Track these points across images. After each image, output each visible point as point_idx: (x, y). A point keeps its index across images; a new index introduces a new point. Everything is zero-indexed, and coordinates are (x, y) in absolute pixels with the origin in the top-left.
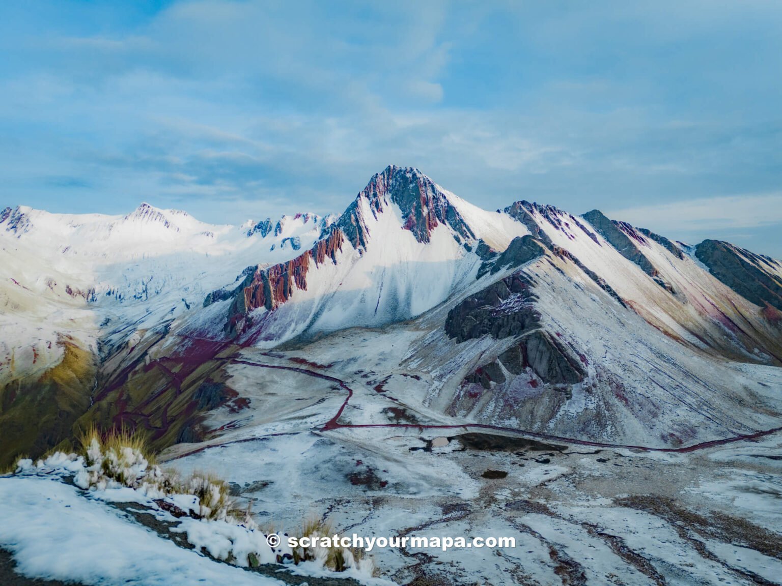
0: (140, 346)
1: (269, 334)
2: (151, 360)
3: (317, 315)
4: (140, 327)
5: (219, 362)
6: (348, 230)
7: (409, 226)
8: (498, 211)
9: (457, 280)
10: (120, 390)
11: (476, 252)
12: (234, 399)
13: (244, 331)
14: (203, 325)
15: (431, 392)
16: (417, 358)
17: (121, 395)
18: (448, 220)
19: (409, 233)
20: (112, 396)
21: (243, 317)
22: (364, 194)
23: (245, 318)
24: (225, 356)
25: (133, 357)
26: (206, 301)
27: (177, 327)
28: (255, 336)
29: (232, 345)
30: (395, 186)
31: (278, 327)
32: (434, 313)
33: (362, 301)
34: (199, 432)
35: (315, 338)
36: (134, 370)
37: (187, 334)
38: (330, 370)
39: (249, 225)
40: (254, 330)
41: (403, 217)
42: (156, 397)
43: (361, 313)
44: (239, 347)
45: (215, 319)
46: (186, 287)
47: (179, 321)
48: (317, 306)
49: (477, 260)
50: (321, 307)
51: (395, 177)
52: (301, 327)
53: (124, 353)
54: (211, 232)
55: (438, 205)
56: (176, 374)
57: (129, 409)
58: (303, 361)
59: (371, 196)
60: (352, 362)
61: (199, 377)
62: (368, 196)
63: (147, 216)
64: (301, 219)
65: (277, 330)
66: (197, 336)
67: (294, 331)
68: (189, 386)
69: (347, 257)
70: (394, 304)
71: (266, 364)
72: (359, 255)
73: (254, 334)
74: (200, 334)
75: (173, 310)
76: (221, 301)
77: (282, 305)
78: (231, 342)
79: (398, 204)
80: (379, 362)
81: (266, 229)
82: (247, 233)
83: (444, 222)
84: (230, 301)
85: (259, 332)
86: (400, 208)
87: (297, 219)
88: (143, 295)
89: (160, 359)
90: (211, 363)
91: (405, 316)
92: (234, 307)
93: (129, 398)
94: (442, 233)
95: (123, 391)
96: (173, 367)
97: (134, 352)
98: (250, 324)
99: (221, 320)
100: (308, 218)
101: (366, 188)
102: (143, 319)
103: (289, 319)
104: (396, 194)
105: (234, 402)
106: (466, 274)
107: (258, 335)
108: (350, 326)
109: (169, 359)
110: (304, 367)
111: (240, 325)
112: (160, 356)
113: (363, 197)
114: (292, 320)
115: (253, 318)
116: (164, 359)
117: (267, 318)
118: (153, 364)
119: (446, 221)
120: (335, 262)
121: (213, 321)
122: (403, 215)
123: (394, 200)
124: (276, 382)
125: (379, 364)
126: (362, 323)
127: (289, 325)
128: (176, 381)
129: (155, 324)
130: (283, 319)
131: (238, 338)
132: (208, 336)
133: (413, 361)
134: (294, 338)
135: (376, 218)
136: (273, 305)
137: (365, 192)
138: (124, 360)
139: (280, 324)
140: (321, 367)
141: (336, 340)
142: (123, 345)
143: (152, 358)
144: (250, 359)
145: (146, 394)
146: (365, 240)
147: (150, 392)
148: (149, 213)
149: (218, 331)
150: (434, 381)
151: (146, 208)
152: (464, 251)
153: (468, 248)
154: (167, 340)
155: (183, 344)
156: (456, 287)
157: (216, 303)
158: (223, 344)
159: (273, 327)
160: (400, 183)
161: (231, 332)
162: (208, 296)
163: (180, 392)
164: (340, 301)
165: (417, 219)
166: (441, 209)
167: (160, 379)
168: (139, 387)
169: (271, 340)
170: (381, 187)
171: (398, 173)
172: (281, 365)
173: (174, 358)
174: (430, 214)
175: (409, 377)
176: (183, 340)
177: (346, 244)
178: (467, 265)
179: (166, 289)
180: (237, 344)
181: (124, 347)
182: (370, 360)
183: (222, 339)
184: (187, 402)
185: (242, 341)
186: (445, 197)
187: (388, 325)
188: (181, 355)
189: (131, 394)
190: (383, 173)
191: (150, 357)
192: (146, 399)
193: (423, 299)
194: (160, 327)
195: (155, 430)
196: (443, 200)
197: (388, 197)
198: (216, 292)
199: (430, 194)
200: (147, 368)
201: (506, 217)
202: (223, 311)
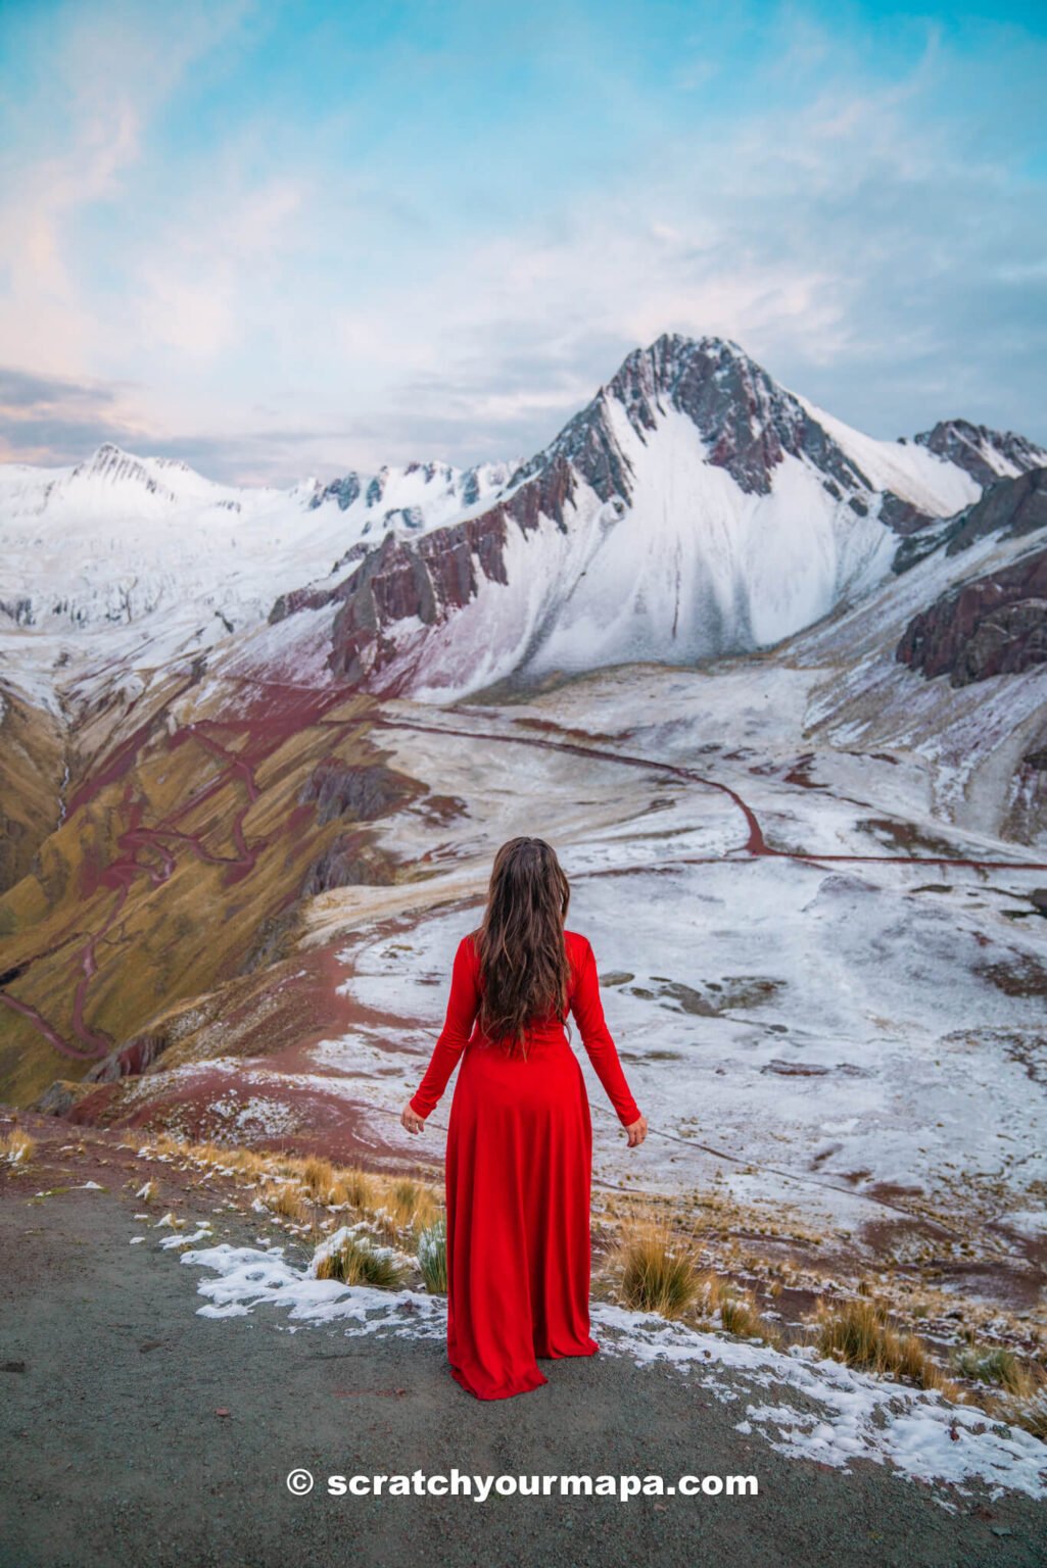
0: (146, 701)
1: (436, 674)
2: (178, 725)
3: (538, 639)
4: (137, 665)
5: (336, 730)
6: (584, 463)
7: (720, 457)
8: (902, 441)
9: (846, 575)
10: (124, 784)
11: (881, 518)
12: (426, 798)
13: (377, 666)
14: (277, 657)
15: (941, 791)
16: (846, 721)
17: (129, 794)
18: (804, 448)
19: (721, 474)
20: (109, 795)
21: (372, 638)
22: (611, 391)
23: (375, 642)
24: (345, 717)
25: (136, 722)
26: (274, 612)
27: (222, 661)
28: (406, 677)
29: (357, 696)
30: (680, 375)
31: (456, 659)
32: (822, 636)
33: (639, 609)
34: (376, 863)
35: (547, 684)
36: (146, 745)
37: (247, 675)
38: (628, 744)
39: (308, 488)
40: (401, 665)
41: (704, 441)
42: (202, 801)
43: (640, 635)
44: (374, 700)
45: (306, 644)
46: (209, 596)
47: (223, 652)
48: (537, 619)
49: (884, 533)
50: (546, 620)
51: (678, 358)
52: (507, 662)
53: (117, 713)
54: (235, 501)
55: (780, 418)
56: (238, 756)
57: (148, 823)
58: (549, 727)
59: (628, 395)
60: (681, 728)
61: (296, 760)
62: (620, 396)
63: (114, 470)
64: (420, 475)
65: (454, 665)
66: (269, 678)
67: (492, 668)
68: (277, 777)
69: (589, 518)
70: (710, 616)
71: (463, 731)
72: (614, 515)
73: (405, 673)
74: (277, 675)
75: (199, 633)
76: (308, 611)
77: (458, 615)
78: (353, 690)
79: (689, 412)
80: (749, 728)
81: (348, 493)
82: (308, 501)
83: (795, 454)
84: (330, 610)
85: (414, 670)
86: (695, 421)
87: (411, 474)
88: (122, 614)
89: (197, 724)
90: (315, 733)
91: (742, 643)
92: (345, 620)
93: (145, 801)
94: (795, 475)
95: (130, 787)
96: (228, 740)
97: (137, 712)
98: (389, 652)
99: (320, 646)
100: (433, 472)
101: (616, 379)
102: (139, 652)
103: (477, 644)
104: (683, 394)
105: (425, 803)
106: (864, 560)
107: (413, 675)
108: (623, 661)
109: (216, 723)
110: (558, 739)
111: (369, 654)
112: (194, 719)
113: (609, 398)
114: (485, 647)
115: (394, 640)
116: (204, 724)
117: (428, 640)
118: (183, 735)
119: (801, 452)
120: (564, 529)
121: (301, 648)
122: (702, 437)
123: (679, 405)
124: (501, 769)
125: (753, 732)
126: (648, 655)
127: (480, 654)
128: (241, 769)
129: (168, 660)
130: (465, 643)
131: (366, 681)
132: (295, 679)
133: (837, 727)
134: (496, 684)
135: (643, 440)
136: (438, 614)
137: (614, 387)
138: (117, 728)
139: (458, 653)
140: (600, 737)
141: (604, 688)
142: (112, 699)
143: (181, 719)
144: (418, 720)
145: (179, 793)
146: (626, 485)
147: (187, 790)
148: (118, 463)
149: (318, 670)
150: (939, 767)
151: (112, 456)
152: (852, 515)
153: (860, 509)
154: (204, 688)
155: (243, 693)
156: (846, 588)
157: (298, 616)
158: (334, 695)
159: (443, 659)
160: (692, 370)
161: (347, 669)
162: (279, 602)
163: (258, 791)
164: (587, 609)
165: (737, 444)
166: (789, 426)
167: (203, 765)
168: (162, 780)
169: (444, 686)
170: (649, 378)
171: (684, 349)
172: (499, 734)
173: (231, 724)
174: (768, 434)
175: (866, 758)
176: (240, 687)
177: (583, 493)
178: (863, 543)
179: (165, 604)
180: (368, 693)
181: (115, 702)
182: (726, 724)
183: (328, 685)
184: (286, 807)
185: (380, 686)
186: (795, 402)
187: (712, 662)
188: (242, 716)
189: (148, 792)
190: (651, 350)
191: (176, 719)
192: (179, 802)
193: (776, 610)
194: (183, 665)
195: (225, 864)
196: (791, 407)
197: (665, 399)
198: (295, 594)
199: (765, 395)
200: (172, 742)
201: (922, 451)
202: (321, 629)
